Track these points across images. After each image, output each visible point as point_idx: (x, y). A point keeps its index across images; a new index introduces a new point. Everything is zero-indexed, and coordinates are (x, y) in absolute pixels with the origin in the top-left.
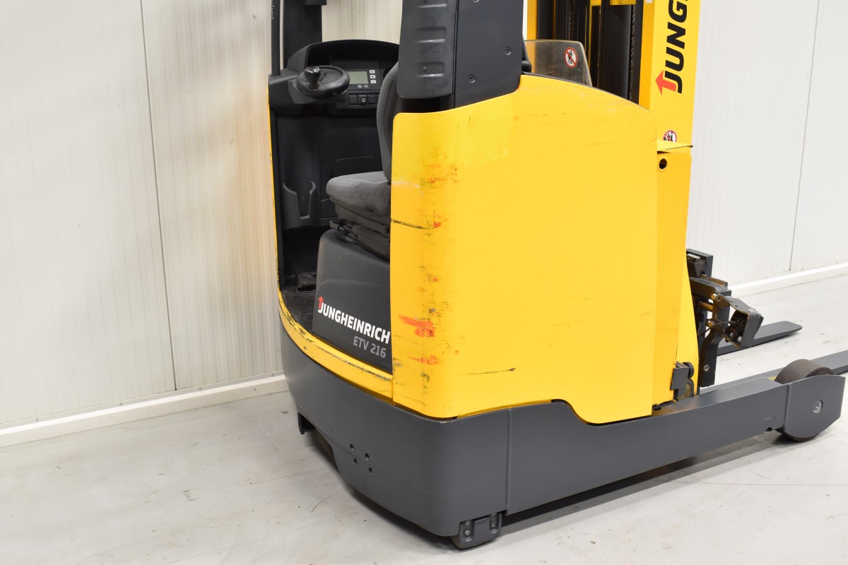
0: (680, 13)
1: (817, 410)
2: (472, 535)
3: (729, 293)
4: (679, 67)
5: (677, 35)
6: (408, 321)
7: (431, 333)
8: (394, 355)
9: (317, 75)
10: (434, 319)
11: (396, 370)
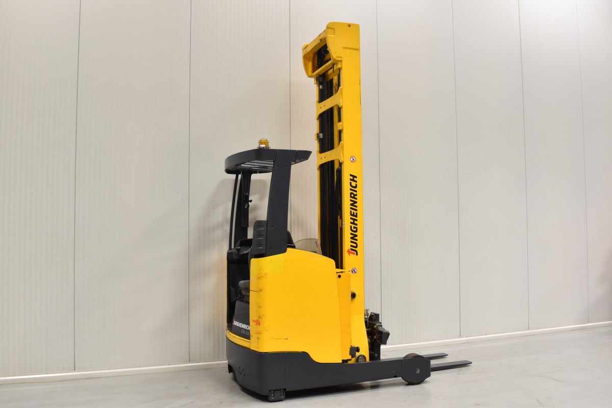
0: (355, 230)
1: (418, 372)
2: (274, 396)
3: (381, 326)
4: (356, 247)
5: (354, 237)
6: (254, 321)
7: (259, 324)
8: (251, 333)
9: (240, 249)
10: (260, 320)
11: (251, 338)
